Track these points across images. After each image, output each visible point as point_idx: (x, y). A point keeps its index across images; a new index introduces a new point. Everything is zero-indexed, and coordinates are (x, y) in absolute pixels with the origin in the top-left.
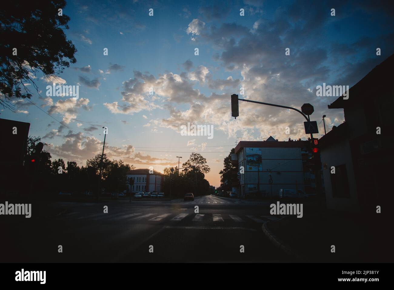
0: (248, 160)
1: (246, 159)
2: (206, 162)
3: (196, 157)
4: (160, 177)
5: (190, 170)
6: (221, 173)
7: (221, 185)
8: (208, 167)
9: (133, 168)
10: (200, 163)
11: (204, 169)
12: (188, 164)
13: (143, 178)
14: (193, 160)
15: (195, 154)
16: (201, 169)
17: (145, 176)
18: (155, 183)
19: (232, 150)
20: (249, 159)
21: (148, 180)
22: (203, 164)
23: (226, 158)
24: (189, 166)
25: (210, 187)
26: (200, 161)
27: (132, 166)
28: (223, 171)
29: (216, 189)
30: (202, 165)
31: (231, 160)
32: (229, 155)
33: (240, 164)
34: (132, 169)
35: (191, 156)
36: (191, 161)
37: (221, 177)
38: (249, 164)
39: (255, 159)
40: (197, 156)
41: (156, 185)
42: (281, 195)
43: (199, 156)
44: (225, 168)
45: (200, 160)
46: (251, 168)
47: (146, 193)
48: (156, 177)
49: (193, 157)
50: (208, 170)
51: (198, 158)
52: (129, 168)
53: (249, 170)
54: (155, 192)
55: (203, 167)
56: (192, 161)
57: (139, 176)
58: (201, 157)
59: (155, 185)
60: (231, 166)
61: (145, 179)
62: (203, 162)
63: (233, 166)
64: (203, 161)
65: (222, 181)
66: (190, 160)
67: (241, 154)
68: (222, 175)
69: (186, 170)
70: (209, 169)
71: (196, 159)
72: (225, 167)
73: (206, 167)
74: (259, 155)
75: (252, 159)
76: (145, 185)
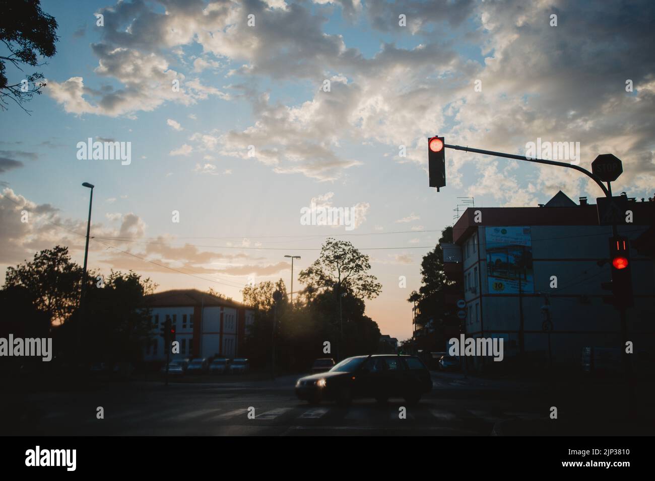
0: (490, 262)
1: (485, 260)
2: (370, 267)
3: (339, 252)
4: (234, 312)
5: (321, 290)
6: (414, 298)
7: (415, 333)
8: (375, 282)
9: (150, 287)
10: (352, 268)
11: (364, 287)
12: (316, 272)
13: (185, 317)
14: (331, 262)
15: (336, 244)
16: (354, 288)
17: (190, 311)
18: (218, 331)
19: (444, 233)
20: (494, 258)
21: (197, 322)
22: (361, 273)
23: (429, 256)
24: (318, 278)
25: (381, 340)
26: (352, 265)
27: (148, 280)
28: (418, 292)
29: (399, 344)
30: (356, 276)
31: (442, 262)
32: (438, 247)
33: (469, 274)
34: (148, 291)
35: (324, 249)
36: (323, 265)
37: (415, 309)
38: (495, 274)
39: (512, 260)
40: (341, 250)
41: (224, 337)
42: (587, 365)
43: (347, 248)
44: (424, 285)
45: (352, 260)
46: (499, 286)
47: (194, 360)
48: (222, 315)
49: (330, 253)
50: (374, 291)
51: (345, 254)
52: (140, 288)
53: (495, 292)
54: (219, 356)
55: (361, 282)
56: (327, 262)
57: (171, 311)
58: (355, 251)
59: (221, 337)
60: (443, 278)
61: (188, 318)
62: (360, 266)
63: (449, 279)
64: (360, 263)
65: (417, 321)
66: (321, 260)
67: (471, 243)
68: (417, 305)
69: (310, 289)
70: (378, 286)
71: (338, 257)
72: (425, 280)
73: (369, 280)
74: (524, 247)
75: (503, 259)
76: (191, 336)
